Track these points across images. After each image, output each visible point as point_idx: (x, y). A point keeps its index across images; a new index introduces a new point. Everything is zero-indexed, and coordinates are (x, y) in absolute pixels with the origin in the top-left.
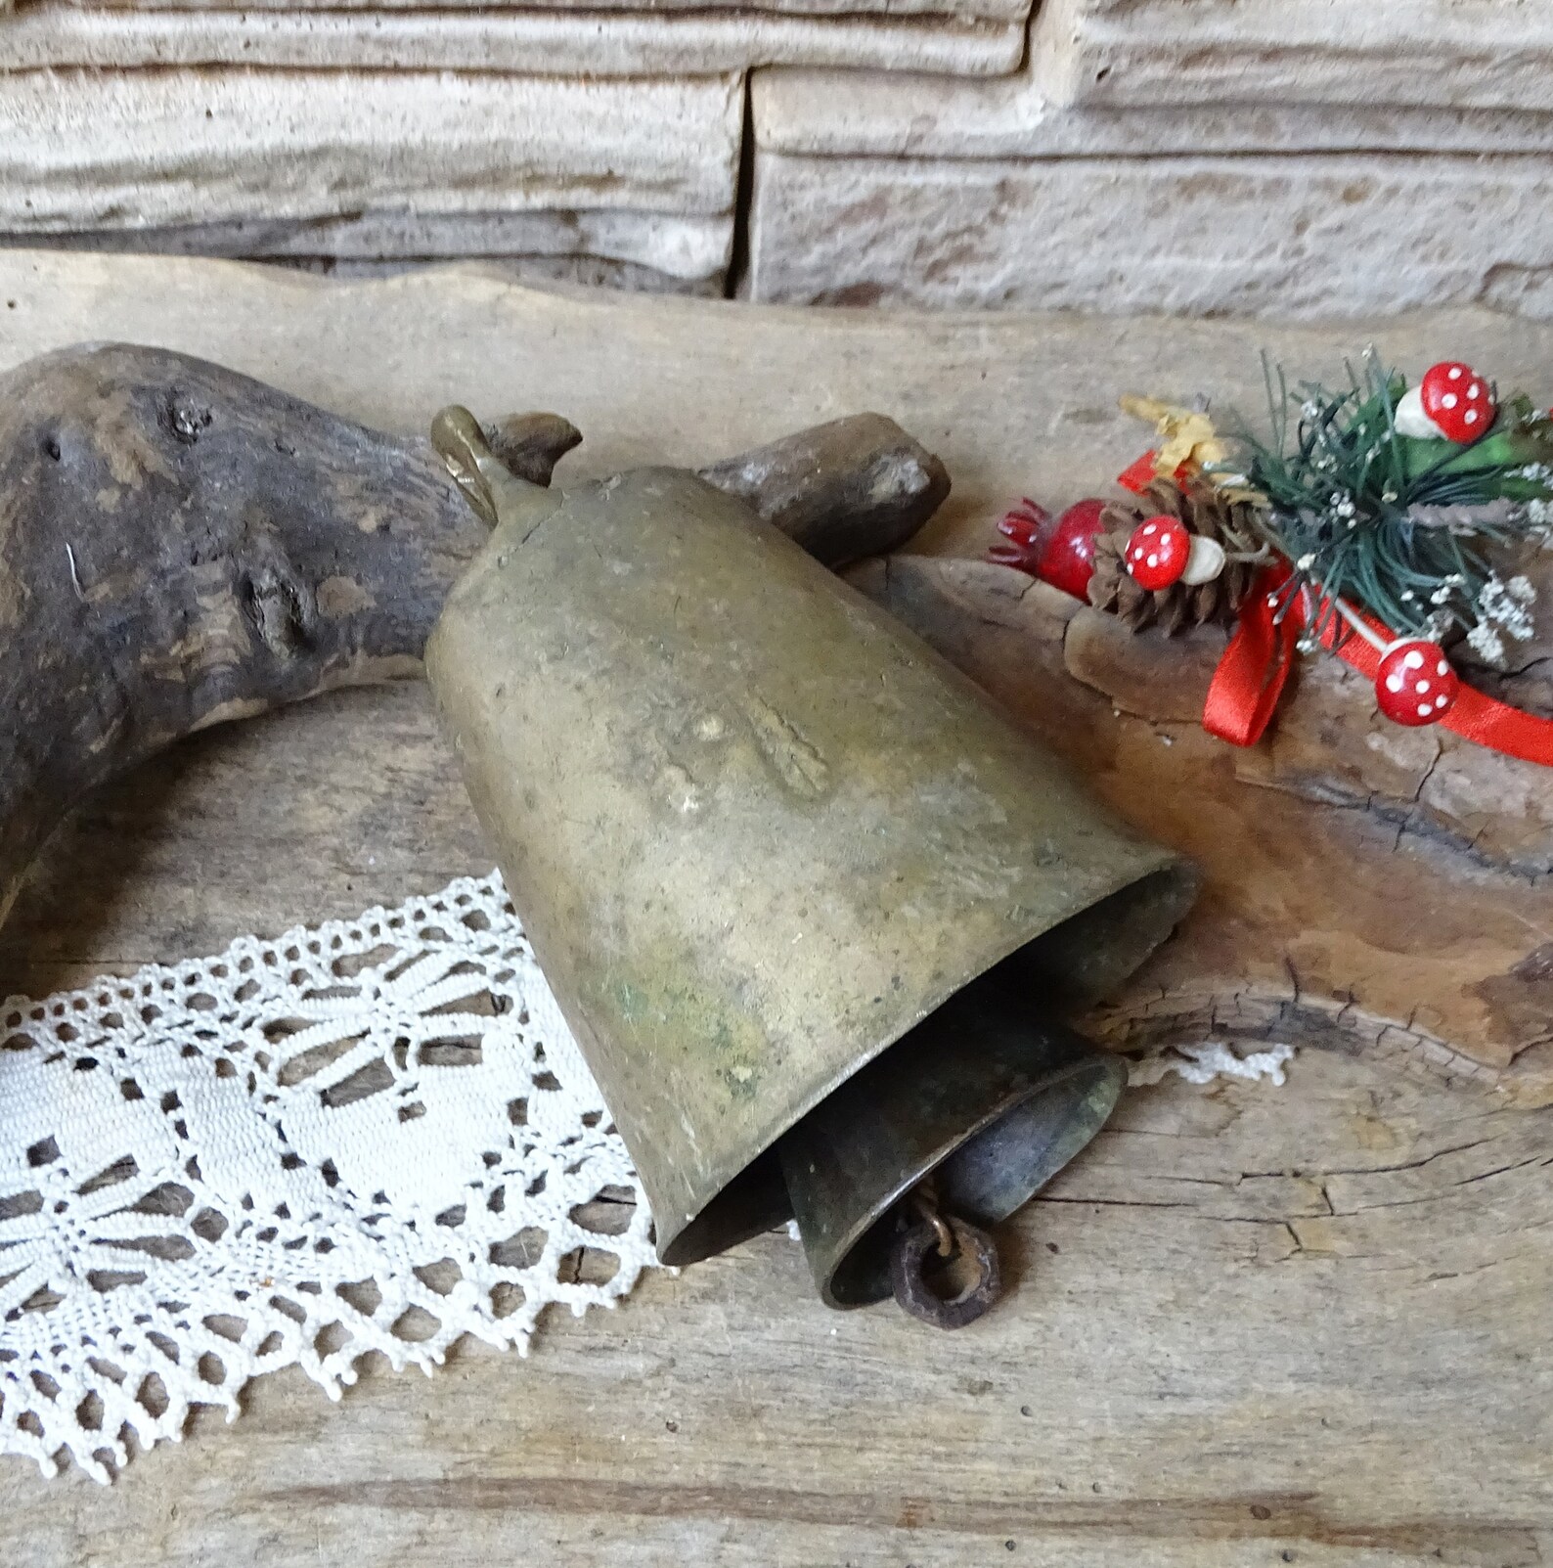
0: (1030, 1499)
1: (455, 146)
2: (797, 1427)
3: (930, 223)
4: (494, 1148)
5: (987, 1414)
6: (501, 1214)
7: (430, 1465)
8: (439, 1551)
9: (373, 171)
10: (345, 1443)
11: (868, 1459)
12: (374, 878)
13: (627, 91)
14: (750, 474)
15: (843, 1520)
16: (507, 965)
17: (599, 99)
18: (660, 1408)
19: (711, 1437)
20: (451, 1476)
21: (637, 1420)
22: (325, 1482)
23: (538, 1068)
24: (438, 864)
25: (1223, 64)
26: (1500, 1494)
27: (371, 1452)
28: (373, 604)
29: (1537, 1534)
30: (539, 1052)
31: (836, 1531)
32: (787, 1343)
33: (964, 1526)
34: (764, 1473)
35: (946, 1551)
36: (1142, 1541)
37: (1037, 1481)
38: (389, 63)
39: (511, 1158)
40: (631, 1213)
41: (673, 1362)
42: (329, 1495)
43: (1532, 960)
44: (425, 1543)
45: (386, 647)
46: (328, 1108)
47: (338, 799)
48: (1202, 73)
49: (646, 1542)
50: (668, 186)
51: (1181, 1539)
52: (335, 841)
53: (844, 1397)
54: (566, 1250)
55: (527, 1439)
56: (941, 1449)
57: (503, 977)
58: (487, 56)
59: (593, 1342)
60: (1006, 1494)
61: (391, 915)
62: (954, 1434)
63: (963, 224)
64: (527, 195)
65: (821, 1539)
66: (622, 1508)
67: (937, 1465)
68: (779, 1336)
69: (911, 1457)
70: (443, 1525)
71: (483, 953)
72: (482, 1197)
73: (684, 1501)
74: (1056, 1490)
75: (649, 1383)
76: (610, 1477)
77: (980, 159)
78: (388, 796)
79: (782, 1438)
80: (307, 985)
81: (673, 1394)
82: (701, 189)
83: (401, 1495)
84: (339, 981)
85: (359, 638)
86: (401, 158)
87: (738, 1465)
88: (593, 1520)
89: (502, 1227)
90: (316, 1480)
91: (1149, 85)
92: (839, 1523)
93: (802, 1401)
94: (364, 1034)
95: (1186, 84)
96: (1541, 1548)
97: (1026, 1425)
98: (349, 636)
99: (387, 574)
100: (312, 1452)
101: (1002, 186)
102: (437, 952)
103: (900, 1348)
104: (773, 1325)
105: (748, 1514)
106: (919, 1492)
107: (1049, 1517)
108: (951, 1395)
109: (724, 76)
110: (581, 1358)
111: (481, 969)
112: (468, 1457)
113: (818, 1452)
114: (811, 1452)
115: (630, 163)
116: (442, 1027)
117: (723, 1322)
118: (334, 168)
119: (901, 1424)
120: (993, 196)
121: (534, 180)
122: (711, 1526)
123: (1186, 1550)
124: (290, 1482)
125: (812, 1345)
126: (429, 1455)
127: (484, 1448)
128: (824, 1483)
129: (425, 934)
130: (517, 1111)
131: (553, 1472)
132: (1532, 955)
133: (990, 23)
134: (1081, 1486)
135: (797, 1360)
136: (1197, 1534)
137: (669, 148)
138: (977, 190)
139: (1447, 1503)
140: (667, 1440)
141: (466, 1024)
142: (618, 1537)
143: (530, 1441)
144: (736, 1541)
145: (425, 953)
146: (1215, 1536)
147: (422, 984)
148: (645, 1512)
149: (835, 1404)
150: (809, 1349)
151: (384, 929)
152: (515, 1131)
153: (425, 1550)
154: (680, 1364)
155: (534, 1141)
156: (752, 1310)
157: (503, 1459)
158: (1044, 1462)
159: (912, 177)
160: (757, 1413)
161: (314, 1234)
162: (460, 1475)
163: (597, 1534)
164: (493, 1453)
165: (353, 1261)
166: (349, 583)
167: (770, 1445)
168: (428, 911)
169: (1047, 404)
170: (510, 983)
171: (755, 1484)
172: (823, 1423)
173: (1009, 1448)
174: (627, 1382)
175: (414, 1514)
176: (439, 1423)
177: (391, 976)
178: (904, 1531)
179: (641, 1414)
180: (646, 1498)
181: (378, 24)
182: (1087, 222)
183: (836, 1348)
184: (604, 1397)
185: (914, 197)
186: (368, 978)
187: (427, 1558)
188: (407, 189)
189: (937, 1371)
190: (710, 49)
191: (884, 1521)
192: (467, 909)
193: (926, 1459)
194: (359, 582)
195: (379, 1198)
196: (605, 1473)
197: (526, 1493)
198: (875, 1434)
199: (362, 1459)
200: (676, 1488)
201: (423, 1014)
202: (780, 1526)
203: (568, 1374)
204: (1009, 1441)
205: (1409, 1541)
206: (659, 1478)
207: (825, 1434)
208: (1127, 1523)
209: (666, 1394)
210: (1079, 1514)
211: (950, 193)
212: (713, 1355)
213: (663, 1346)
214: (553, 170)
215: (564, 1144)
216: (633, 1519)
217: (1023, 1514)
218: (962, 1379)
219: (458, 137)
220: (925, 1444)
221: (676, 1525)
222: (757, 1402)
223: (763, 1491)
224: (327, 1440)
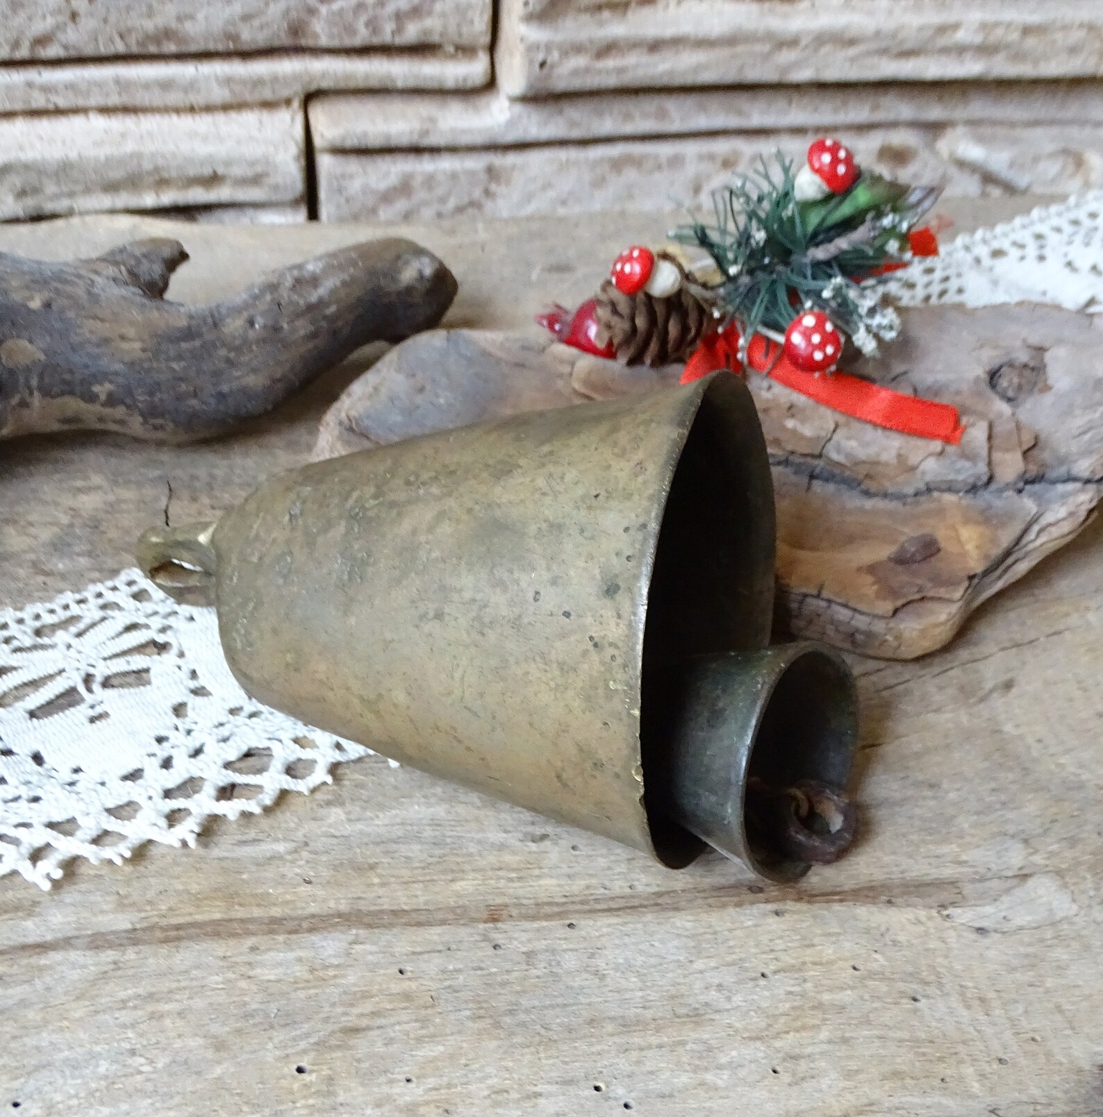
0: (583, 898)
1: (102, 158)
2: (404, 872)
3: (443, 200)
4: (163, 733)
5: (547, 852)
6: (171, 770)
7: (122, 922)
8: (130, 972)
9: (45, 181)
10: (55, 915)
11: (458, 886)
12: (63, 576)
13: (220, 118)
14: (310, 267)
15: (443, 922)
16: (166, 622)
17: (203, 123)
18: (298, 871)
19: (339, 884)
20: (138, 926)
21: (281, 880)
22: (39, 940)
23: (193, 684)
24: (110, 563)
25: (623, 55)
26: (930, 864)
27: (74, 919)
28: (43, 357)
29: (960, 884)
30: (194, 674)
31: (438, 930)
32: (393, 825)
33: (534, 918)
34: (380, 901)
35: (523, 934)
36: (671, 914)
37: (588, 887)
38: (51, 107)
39: (176, 738)
40: (270, 761)
41: (306, 844)
42: (43, 947)
43: (902, 549)
44: (119, 969)
45: (55, 390)
46: (34, 720)
47: (32, 530)
48: (610, 63)
49: (292, 950)
50: (256, 180)
51: (700, 910)
52: (32, 556)
53: (438, 852)
54: (221, 784)
55: (198, 899)
56: (514, 875)
57: (163, 630)
58: (120, 94)
59: (244, 838)
60: (565, 896)
61: (78, 597)
62: (522, 866)
63: (466, 200)
64: (157, 194)
65: (428, 937)
66: (272, 932)
67: (511, 884)
68: (386, 821)
69: (492, 882)
70: (133, 956)
71: (148, 616)
72: (156, 762)
73: (320, 923)
74: (602, 891)
75: (289, 857)
76: (262, 915)
77: (472, 149)
78: (71, 525)
79: (393, 880)
80: (15, 643)
81: (308, 862)
82: (279, 180)
83: (98, 942)
84: (39, 641)
85: (34, 382)
86: (64, 170)
87: (359, 898)
88: (251, 941)
89: (172, 778)
90: (31, 940)
91: (575, 73)
92: (441, 925)
93: (407, 858)
94: (61, 672)
95: (600, 72)
96: (964, 892)
97: (576, 856)
98: (27, 380)
99: (51, 335)
100: (29, 924)
101: (490, 170)
102: (113, 618)
103: (477, 820)
104: (381, 815)
105: (370, 926)
106: (499, 901)
107: (598, 907)
108: (519, 844)
109: (288, 102)
110: (236, 848)
111: (147, 626)
112: (151, 914)
113: (421, 885)
114: (416, 885)
115: (228, 163)
116: (120, 665)
117: (343, 817)
118: (16, 180)
119: (482, 863)
120: (483, 176)
121: (162, 183)
122: (342, 936)
123: (704, 916)
124: (12, 943)
125: (411, 825)
126: (120, 916)
127: (163, 907)
128: (426, 903)
129: (104, 607)
130: (179, 710)
131: (217, 916)
132: (902, 547)
133: (465, 50)
134: (621, 887)
135: (400, 833)
136: (710, 906)
137: (253, 151)
138: (471, 174)
139: (892, 873)
140: (304, 889)
141: (138, 662)
142: (269, 950)
143: (198, 900)
144: (362, 943)
145: (103, 619)
146: (724, 906)
147: (104, 638)
148: (290, 933)
149: (431, 857)
150: (409, 828)
151: (73, 606)
152: (178, 722)
153: (120, 973)
154: (311, 844)
155: (193, 726)
156: (364, 809)
157: (176, 912)
158: (591, 876)
159: (426, 165)
160: (372, 867)
161: (25, 792)
162: (145, 924)
163: (253, 949)
164: (171, 909)
165: (57, 806)
166: (24, 343)
167: (383, 885)
168: (104, 592)
169: (529, 265)
170: (169, 632)
171: (372, 908)
172: (423, 868)
173: (565, 870)
174: (272, 858)
175: (110, 952)
176: (126, 897)
177: (79, 635)
178: (491, 925)
179: (283, 876)
180: (290, 925)
181: (40, 74)
182: (551, 194)
183: (430, 825)
184: (254, 868)
185: (430, 181)
186: (61, 637)
187: (121, 977)
188: (71, 195)
189: (506, 832)
190: (275, 79)
191: (474, 920)
192: (135, 589)
193: (502, 883)
194: (31, 342)
195: (77, 770)
196: (257, 912)
197: (198, 931)
198: (463, 871)
199: (69, 923)
200: (313, 916)
201: (105, 659)
202: (395, 930)
203: (227, 858)
204: (564, 866)
205: (867, 897)
206: (300, 912)
207: (425, 874)
208: (657, 905)
209: (302, 863)
210: (621, 903)
211: (454, 176)
212: (336, 837)
213: (299, 835)
214: (174, 174)
215: (216, 727)
216: (281, 938)
217: (579, 907)
218: (526, 834)
219: (102, 153)
220: (501, 873)
221: (315, 938)
222: (371, 861)
223: (382, 911)
224: (40, 914)
